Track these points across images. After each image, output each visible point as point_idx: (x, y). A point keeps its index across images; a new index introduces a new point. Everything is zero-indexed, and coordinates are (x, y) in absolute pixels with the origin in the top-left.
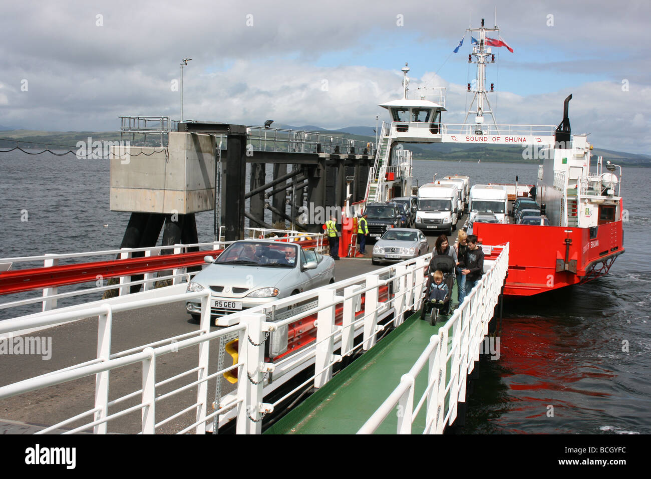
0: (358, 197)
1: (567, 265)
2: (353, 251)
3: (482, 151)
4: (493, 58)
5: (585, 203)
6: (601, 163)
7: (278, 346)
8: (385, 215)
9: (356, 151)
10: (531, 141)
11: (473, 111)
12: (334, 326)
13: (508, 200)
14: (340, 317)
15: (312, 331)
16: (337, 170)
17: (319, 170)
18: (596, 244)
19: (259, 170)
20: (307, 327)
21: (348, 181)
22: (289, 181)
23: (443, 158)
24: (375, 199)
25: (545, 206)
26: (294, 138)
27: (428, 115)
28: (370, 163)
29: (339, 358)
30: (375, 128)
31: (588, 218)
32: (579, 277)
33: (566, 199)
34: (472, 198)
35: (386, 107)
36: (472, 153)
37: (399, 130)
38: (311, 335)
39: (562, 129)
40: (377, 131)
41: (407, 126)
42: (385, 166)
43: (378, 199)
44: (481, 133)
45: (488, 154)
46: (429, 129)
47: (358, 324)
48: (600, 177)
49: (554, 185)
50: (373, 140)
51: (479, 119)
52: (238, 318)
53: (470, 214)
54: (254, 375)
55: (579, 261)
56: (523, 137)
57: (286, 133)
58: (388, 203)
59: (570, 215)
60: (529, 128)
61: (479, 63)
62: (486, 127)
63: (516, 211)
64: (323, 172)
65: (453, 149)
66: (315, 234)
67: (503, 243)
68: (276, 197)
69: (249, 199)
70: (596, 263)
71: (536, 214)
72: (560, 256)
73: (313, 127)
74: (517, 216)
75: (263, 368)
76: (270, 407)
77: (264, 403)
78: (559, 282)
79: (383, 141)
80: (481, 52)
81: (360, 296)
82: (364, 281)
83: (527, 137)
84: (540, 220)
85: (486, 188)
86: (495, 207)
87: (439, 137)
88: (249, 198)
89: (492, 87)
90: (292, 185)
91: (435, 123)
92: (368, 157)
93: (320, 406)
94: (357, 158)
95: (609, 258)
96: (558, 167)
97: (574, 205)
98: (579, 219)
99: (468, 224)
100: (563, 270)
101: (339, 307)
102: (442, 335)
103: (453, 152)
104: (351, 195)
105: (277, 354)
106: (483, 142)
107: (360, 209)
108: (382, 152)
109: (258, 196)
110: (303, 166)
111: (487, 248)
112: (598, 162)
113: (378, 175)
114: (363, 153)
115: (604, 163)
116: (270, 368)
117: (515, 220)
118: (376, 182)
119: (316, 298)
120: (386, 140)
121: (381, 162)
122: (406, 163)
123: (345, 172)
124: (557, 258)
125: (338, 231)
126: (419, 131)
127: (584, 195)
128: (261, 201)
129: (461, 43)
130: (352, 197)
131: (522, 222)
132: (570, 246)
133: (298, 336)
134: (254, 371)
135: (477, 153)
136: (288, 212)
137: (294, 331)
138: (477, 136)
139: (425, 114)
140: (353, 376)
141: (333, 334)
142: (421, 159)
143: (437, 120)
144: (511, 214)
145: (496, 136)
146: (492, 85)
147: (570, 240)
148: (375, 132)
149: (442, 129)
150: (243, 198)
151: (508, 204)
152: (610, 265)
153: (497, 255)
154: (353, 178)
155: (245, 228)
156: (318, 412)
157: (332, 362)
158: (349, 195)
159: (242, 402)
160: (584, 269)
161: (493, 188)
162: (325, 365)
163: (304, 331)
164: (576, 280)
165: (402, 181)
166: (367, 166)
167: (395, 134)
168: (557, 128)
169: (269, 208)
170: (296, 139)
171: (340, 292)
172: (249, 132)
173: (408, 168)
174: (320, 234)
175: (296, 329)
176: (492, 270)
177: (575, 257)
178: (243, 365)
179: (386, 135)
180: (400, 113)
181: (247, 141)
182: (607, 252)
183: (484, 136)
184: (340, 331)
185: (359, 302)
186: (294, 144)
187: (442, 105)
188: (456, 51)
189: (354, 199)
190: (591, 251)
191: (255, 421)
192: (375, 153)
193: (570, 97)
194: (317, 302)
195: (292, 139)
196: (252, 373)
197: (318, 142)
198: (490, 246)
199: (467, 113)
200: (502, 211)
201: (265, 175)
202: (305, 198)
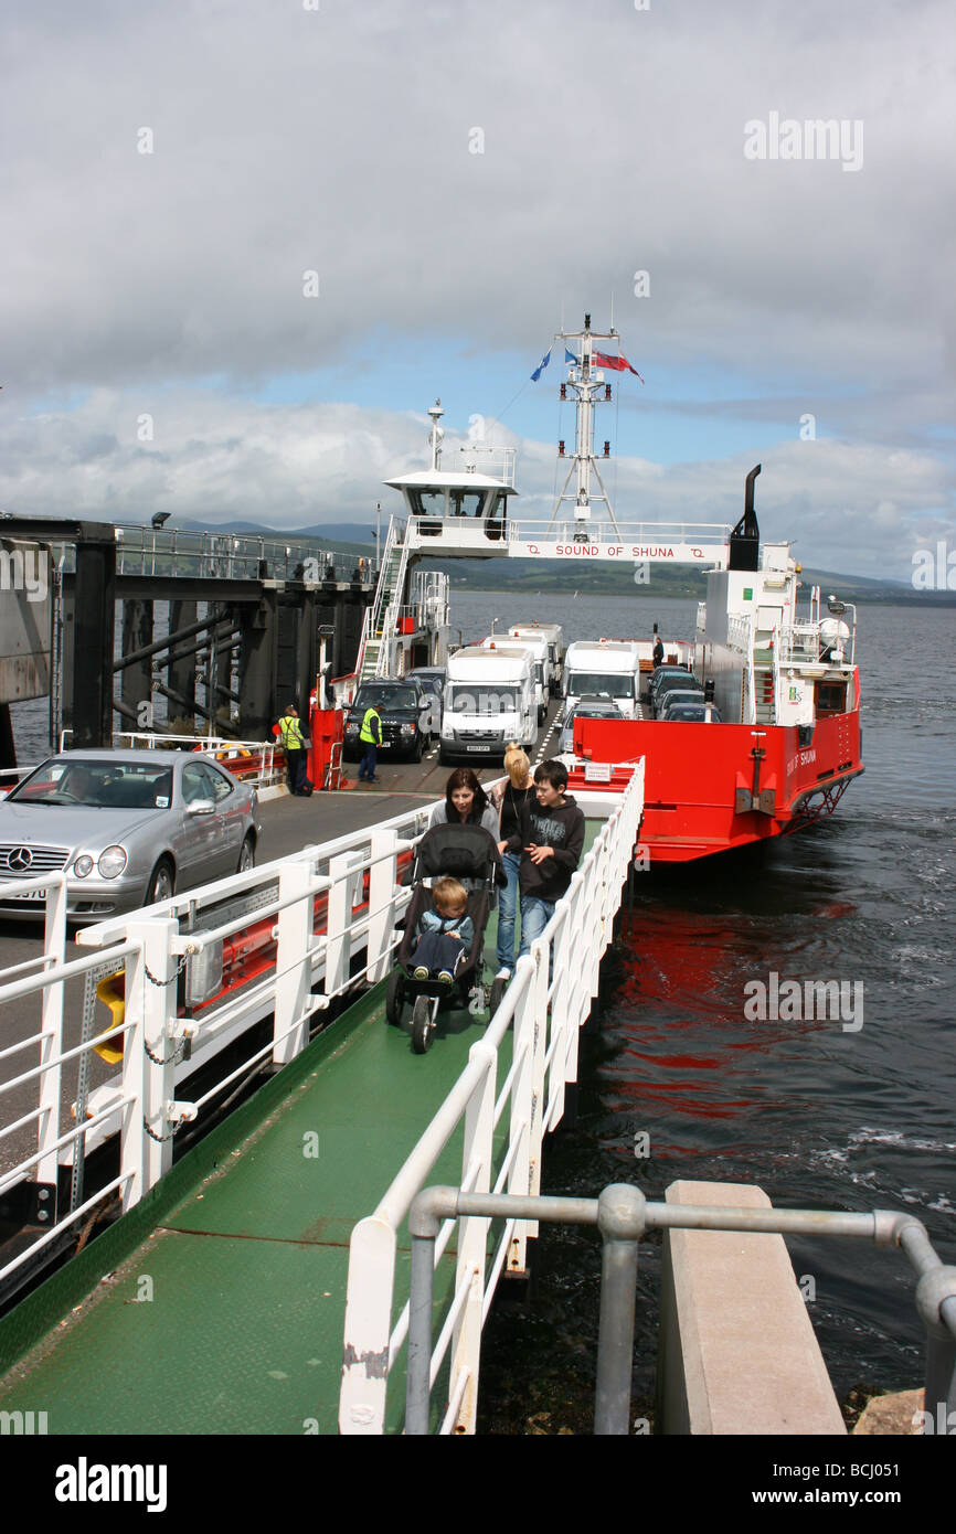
0: (344, 667)
1: (756, 800)
2: (335, 778)
3: (586, 573)
4: (608, 392)
5: (789, 678)
6: (818, 598)
7: (203, 982)
8: (399, 704)
9: (337, 574)
10: (683, 554)
11: (569, 496)
12: (311, 936)
13: (641, 672)
14: (323, 916)
15: (267, 949)
16: (300, 615)
17: (263, 614)
18: (810, 757)
19: (141, 614)
20: (257, 941)
21: (323, 635)
22: (203, 635)
23: (507, 588)
24: (376, 672)
25: (713, 683)
26: (212, 548)
27: (482, 503)
28: (365, 599)
29: (322, 1002)
30: (375, 527)
31: (796, 708)
32: (779, 823)
33: (752, 669)
34: (570, 669)
35: (397, 486)
36: (565, 578)
37: (424, 533)
38: (265, 957)
39: (743, 533)
40: (378, 534)
41: (440, 525)
42: (395, 605)
43: (382, 671)
44: (586, 539)
45: (595, 578)
46: (483, 530)
47: (356, 928)
48: (816, 626)
49: (729, 642)
50: (371, 552)
51: (582, 512)
52: (123, 930)
53: (565, 699)
54: (156, 1045)
55: (780, 792)
56: (667, 547)
57: (195, 537)
58: (402, 679)
59: (761, 700)
60: (678, 530)
61: (581, 400)
62: (594, 527)
63: (655, 692)
64: (271, 617)
65: (529, 571)
66: (258, 745)
67: (634, 758)
68: (175, 669)
69: (118, 674)
70: (811, 795)
71: (696, 699)
72: (742, 782)
73: (251, 525)
74: (657, 702)
75: (175, 1029)
76: (190, 1110)
77: (177, 1102)
78: (742, 833)
79: (391, 554)
80: (584, 379)
81: (360, 874)
82: (368, 843)
83: (674, 547)
84: (704, 711)
85: (597, 647)
86: (617, 685)
87: (504, 547)
88: (120, 672)
89: (607, 449)
90: (207, 645)
91: (495, 519)
92: (360, 587)
93: (287, 1102)
94: (339, 589)
95: (834, 784)
96: (735, 605)
97: (767, 680)
98: (778, 709)
99: (562, 720)
100: (748, 809)
101: (320, 899)
102: (538, 954)
103: (528, 576)
104: (329, 664)
105: (201, 1000)
106: (590, 557)
107: (346, 692)
108: (390, 576)
109: (138, 667)
110: (230, 605)
111: (603, 768)
112: (812, 598)
113: (382, 623)
114: (351, 580)
115: (824, 597)
116: (189, 1030)
117: (655, 711)
118: (379, 636)
119: (275, 882)
120: (397, 553)
121: (387, 597)
122: (436, 599)
123: (315, 617)
124: (738, 786)
125: (306, 737)
126: (464, 535)
127: (786, 662)
128: (145, 677)
129: (546, 361)
130: (331, 667)
131: (667, 717)
132: (762, 763)
133: (240, 961)
134: (156, 1037)
135: (576, 577)
136: (200, 698)
137: (233, 950)
138: (578, 546)
139: (475, 500)
140: (350, 1037)
141: (309, 953)
142: (467, 589)
143: (500, 512)
144: (646, 700)
145: (616, 545)
146: (607, 444)
147: (761, 751)
148: (375, 535)
149: (509, 530)
150: (108, 671)
151: (640, 679)
152: (838, 798)
153: (626, 782)
154: (331, 629)
155: (114, 733)
156: (285, 1114)
157: (309, 1010)
158: (324, 665)
159: (134, 1101)
160: (790, 806)
161: (610, 648)
162: (296, 1018)
163: (251, 950)
164: (775, 830)
165: (430, 633)
166: (359, 604)
167: (416, 541)
168: (732, 529)
169: (161, 691)
170: (216, 551)
171: (323, 867)
172: (120, 536)
173: (441, 609)
174: (267, 744)
175: (236, 945)
176: (619, 815)
177: (771, 783)
178: (135, 1026)
179: (398, 543)
180: (425, 498)
181: (117, 555)
182: (831, 772)
183: (591, 545)
184: (324, 947)
185: (359, 885)
186: (212, 560)
187: (509, 482)
188: (535, 377)
189: (334, 671)
190: (802, 771)
191: (160, 1140)
192: (376, 579)
193: (758, 470)
194: (278, 889)
195: (209, 552)
196: (152, 1040)
197: (260, 556)
198: (608, 765)
199: (558, 499)
200: (629, 694)
201: (152, 623)
202: (235, 670)
